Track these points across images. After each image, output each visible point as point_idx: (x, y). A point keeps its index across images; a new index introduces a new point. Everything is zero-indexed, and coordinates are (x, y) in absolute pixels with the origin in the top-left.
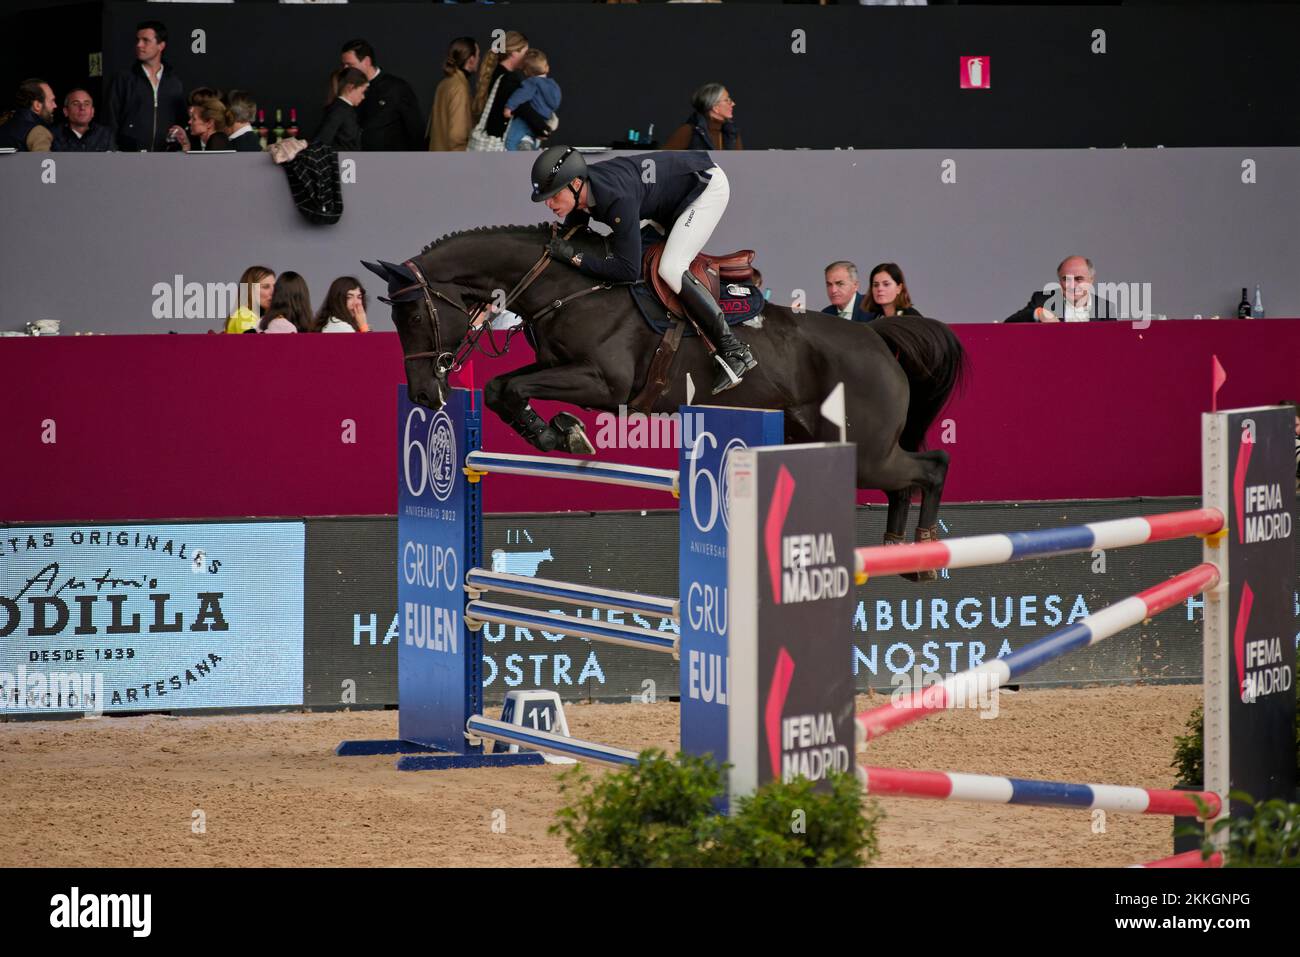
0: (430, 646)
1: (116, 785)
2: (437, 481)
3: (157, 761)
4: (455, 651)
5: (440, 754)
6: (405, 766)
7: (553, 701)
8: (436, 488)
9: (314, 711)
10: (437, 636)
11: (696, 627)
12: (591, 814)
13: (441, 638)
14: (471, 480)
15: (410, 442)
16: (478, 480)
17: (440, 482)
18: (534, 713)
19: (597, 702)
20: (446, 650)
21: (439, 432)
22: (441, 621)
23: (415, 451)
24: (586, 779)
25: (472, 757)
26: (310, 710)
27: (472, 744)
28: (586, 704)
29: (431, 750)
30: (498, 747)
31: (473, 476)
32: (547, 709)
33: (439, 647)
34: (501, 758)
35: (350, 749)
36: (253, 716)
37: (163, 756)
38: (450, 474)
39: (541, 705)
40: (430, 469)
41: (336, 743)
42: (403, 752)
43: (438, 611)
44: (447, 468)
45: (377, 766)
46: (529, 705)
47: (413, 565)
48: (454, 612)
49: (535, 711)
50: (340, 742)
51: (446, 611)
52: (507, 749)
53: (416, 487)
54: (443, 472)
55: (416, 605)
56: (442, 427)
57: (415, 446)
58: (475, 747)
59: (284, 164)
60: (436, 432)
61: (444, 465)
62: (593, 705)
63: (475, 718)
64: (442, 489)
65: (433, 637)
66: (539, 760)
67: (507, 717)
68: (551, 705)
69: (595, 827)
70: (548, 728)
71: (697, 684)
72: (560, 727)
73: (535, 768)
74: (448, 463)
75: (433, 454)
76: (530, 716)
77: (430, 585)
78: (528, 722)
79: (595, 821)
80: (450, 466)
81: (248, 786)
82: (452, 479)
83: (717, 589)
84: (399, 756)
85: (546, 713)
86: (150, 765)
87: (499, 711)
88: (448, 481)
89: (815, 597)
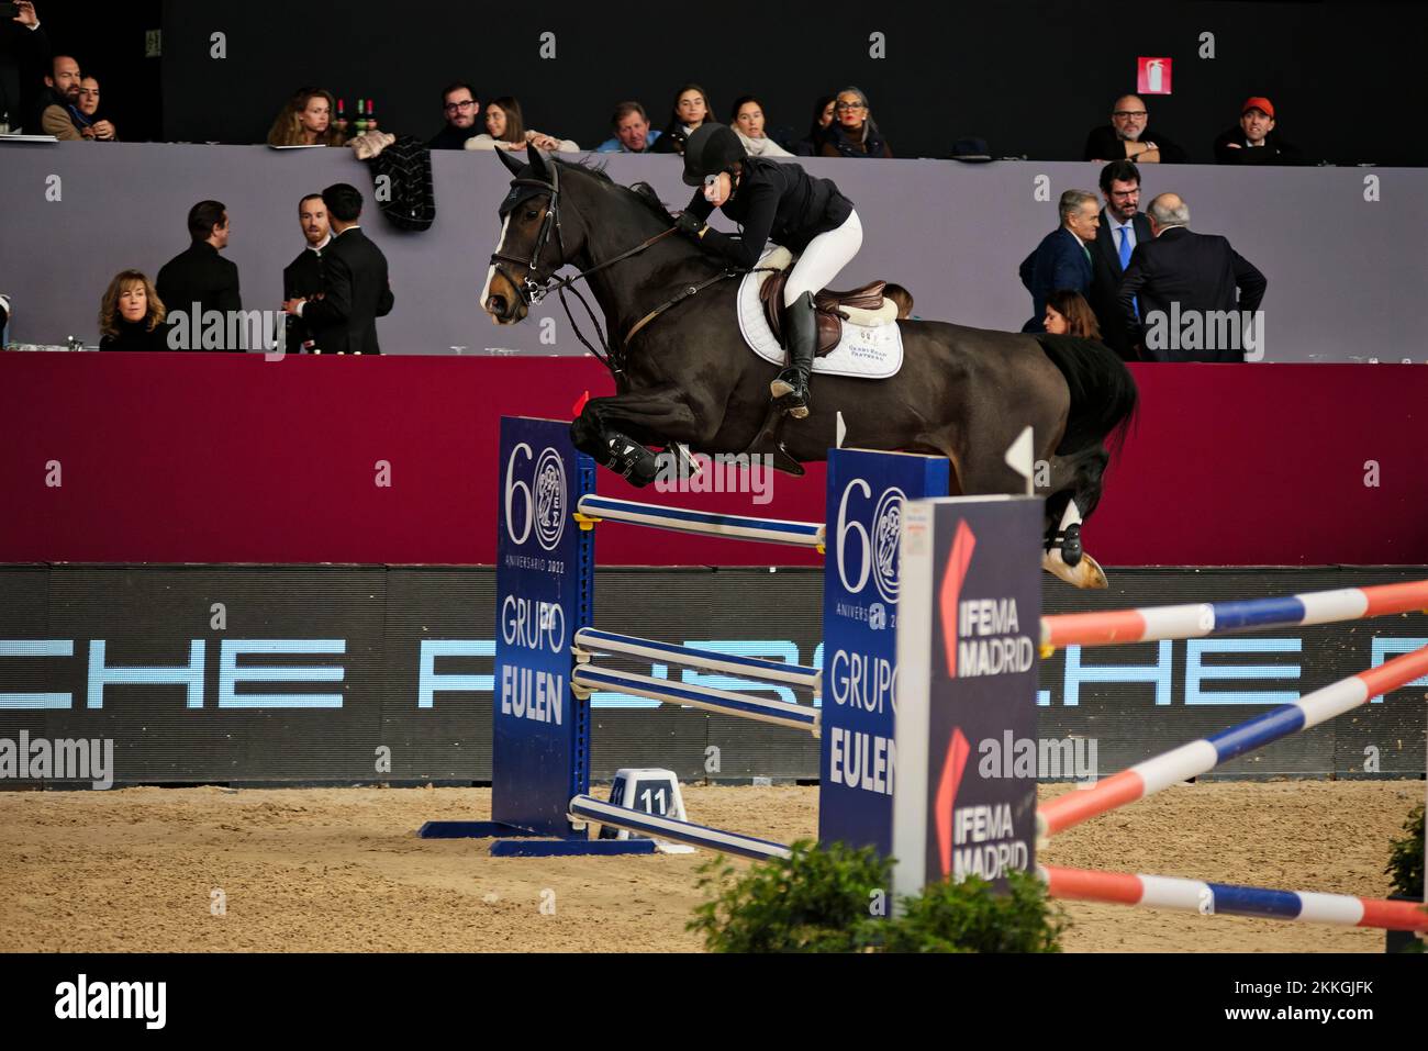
0: (531, 715)
1: (170, 866)
2: (543, 527)
3: (215, 839)
4: (559, 722)
5: (537, 839)
6: (500, 850)
7: (669, 781)
8: (541, 534)
9: (391, 786)
10: (538, 706)
11: (841, 701)
12: (734, 913)
13: (543, 706)
14: (583, 528)
15: (514, 482)
16: (590, 528)
17: (546, 528)
18: (647, 795)
19: (714, 784)
20: (549, 720)
21: (548, 472)
22: (544, 687)
23: (519, 493)
24: (729, 871)
25: (576, 844)
26: (387, 785)
27: (575, 828)
28: (701, 785)
29: (527, 834)
30: (604, 833)
31: (585, 523)
32: (662, 792)
33: (540, 717)
34: (608, 846)
35: (435, 830)
36: (323, 790)
37: (220, 833)
38: (559, 520)
39: (655, 786)
40: (535, 513)
41: (418, 824)
42: (495, 836)
43: (541, 676)
44: (556, 513)
45: (466, 851)
46: (642, 786)
47: (513, 623)
48: (560, 678)
49: (648, 792)
50: (424, 822)
51: (550, 675)
52: (615, 834)
53: (519, 535)
54: (551, 518)
55: (515, 669)
56: (550, 466)
57: (519, 487)
58: (580, 831)
59: (367, 161)
60: (543, 472)
61: (552, 510)
62: (710, 788)
63: (578, 801)
64: (549, 536)
65: (534, 706)
66: (650, 848)
67: (617, 800)
68: (666, 785)
69: (739, 926)
70: (663, 811)
71: (840, 766)
72: (676, 811)
73: (647, 858)
74: (556, 507)
75: (539, 497)
76: (643, 797)
77: (533, 646)
78: (639, 806)
79: (738, 920)
80: (559, 510)
81: (322, 870)
82: (560, 525)
83: (866, 658)
84: (491, 840)
85: (661, 795)
86: (207, 844)
87: (604, 793)
88: (556, 528)
89: (995, 671)
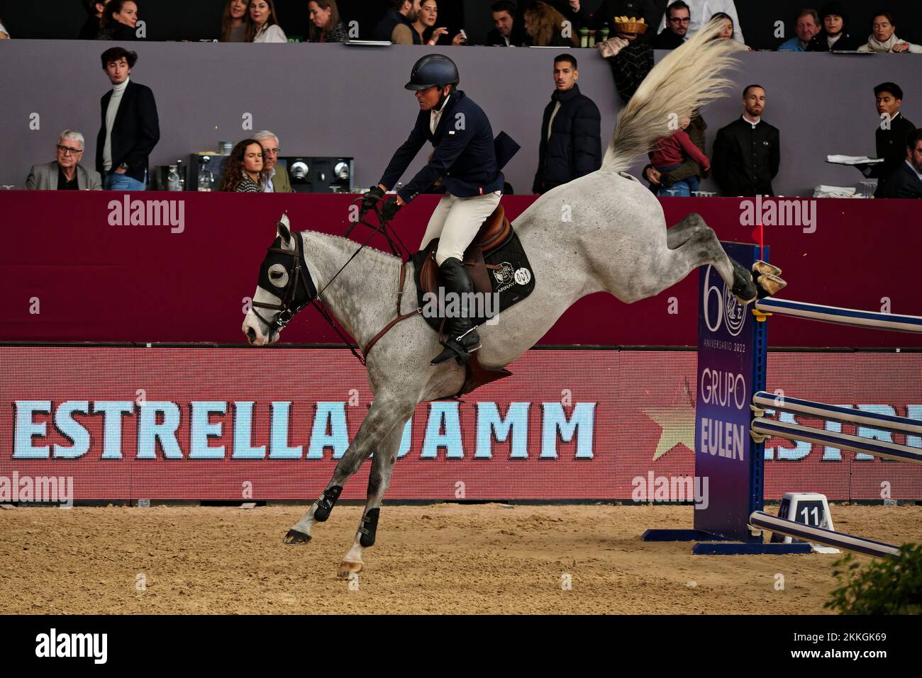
0: (722, 454)
1: (465, 559)
2: (730, 319)
3: (496, 541)
4: (742, 459)
5: (726, 542)
6: (699, 550)
7: (821, 501)
8: (730, 325)
10: (727, 447)
12: (859, 596)
13: (731, 447)
14: (759, 320)
15: (709, 287)
16: (764, 320)
17: (733, 320)
18: (805, 511)
19: (856, 504)
20: (734, 457)
22: (731, 434)
23: (713, 294)
24: (856, 566)
25: (754, 546)
26: (621, 504)
27: (753, 534)
28: (846, 505)
29: (720, 539)
30: (774, 538)
31: (761, 317)
32: (816, 509)
33: (728, 455)
34: (777, 548)
35: (654, 536)
36: (575, 506)
37: (501, 537)
38: (741, 314)
39: (811, 505)
40: (725, 309)
41: (641, 531)
42: (696, 540)
43: (729, 426)
44: (739, 309)
45: (676, 550)
46: (802, 505)
47: (709, 388)
48: (742, 427)
49: (806, 509)
50: (646, 530)
51: (735, 426)
52: (783, 539)
53: (713, 324)
54: (736, 312)
55: (711, 421)
57: (714, 291)
58: (756, 537)
59: (608, 59)
61: (737, 307)
62: (853, 507)
63: (755, 515)
64: (734, 326)
65: (724, 447)
66: (808, 550)
67: (784, 515)
68: (819, 504)
69: (863, 605)
70: (817, 523)
72: (827, 523)
73: (805, 557)
74: (740, 305)
75: (728, 298)
76: (802, 513)
77: (723, 404)
78: (800, 519)
79: (862, 601)
80: (742, 307)
81: (571, 564)
82: (742, 318)
84: (694, 542)
85: (815, 511)
86: (491, 544)
87: (775, 510)
88: (740, 320)
